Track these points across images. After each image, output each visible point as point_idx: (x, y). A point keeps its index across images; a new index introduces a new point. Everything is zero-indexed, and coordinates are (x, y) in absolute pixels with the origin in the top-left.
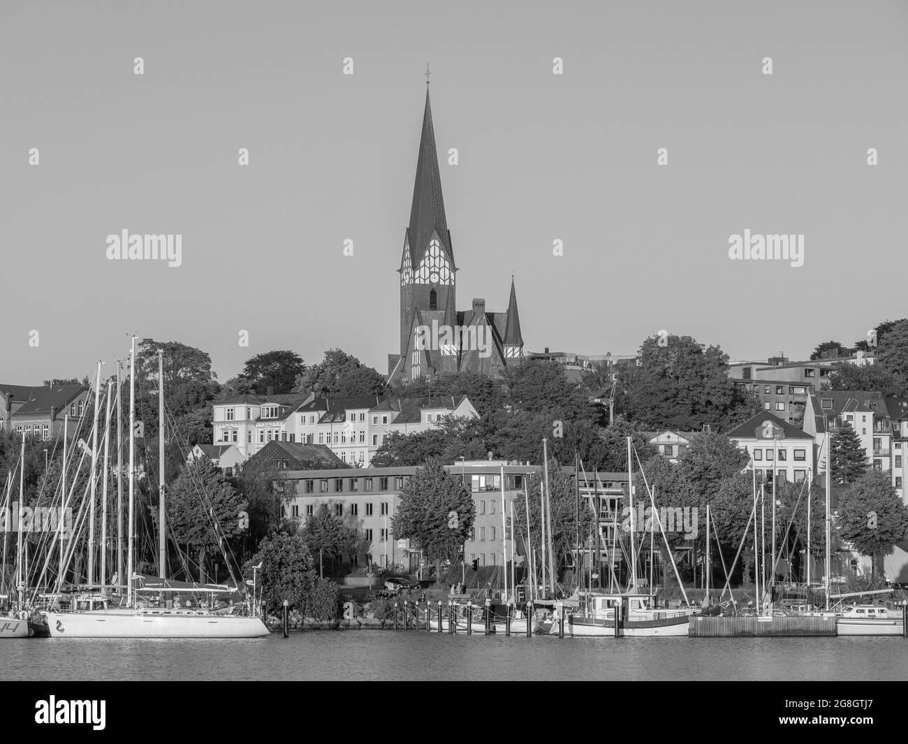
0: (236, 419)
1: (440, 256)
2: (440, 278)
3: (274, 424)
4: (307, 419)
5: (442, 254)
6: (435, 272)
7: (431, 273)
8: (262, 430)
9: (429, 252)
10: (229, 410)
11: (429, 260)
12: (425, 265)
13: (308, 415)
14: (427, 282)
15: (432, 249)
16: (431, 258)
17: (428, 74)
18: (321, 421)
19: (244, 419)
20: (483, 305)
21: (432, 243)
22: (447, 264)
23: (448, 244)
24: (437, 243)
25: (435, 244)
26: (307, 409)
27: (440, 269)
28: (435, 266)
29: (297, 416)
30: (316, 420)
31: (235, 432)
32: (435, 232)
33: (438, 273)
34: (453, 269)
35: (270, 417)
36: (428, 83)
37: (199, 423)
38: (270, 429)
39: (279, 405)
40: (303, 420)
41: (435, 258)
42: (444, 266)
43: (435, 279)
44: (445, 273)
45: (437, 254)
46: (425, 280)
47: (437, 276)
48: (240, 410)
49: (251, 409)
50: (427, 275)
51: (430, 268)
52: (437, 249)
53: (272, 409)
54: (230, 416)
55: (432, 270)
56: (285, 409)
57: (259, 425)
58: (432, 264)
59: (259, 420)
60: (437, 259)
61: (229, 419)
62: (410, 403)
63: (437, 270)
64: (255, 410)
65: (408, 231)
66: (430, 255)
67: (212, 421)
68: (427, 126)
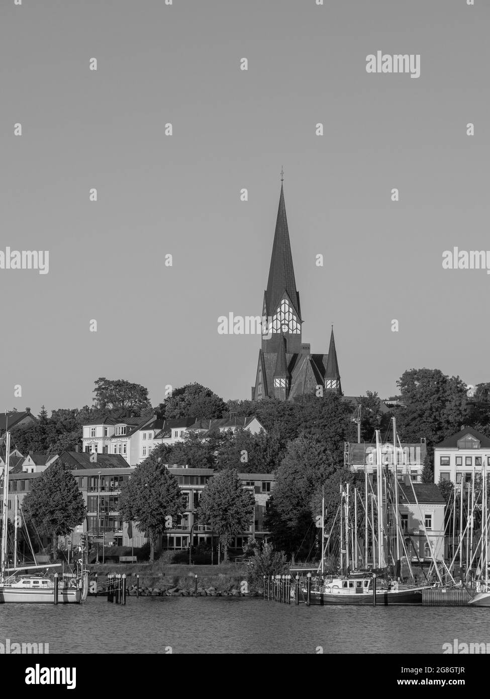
0: (97, 436)
1: (289, 311)
2: (289, 328)
3: (123, 440)
4: (147, 436)
5: (291, 310)
6: (285, 324)
7: (282, 325)
8: (115, 444)
9: (280, 308)
10: (92, 429)
11: (280, 314)
12: (277, 319)
13: (147, 432)
14: (279, 331)
15: (283, 307)
16: (282, 313)
17: (282, 173)
18: (156, 437)
19: (101, 436)
20: (309, 348)
21: (283, 302)
22: (295, 318)
23: (296, 303)
24: (287, 302)
25: (285, 303)
26: (147, 428)
27: (289, 322)
28: (285, 319)
29: (140, 433)
30: (153, 436)
31: (96, 446)
32: (285, 294)
33: (288, 325)
34: (300, 321)
35: (121, 435)
36: (282, 180)
37: (74, 440)
38: (120, 444)
39: (126, 425)
40: (145, 436)
41: (285, 313)
42: (293, 319)
43: (285, 329)
44: (294, 324)
45: (287, 310)
46: (277, 330)
47: (286, 327)
48: (99, 429)
49: (108, 428)
50: (279, 326)
51: (281, 321)
52: (287, 306)
53: (122, 428)
54: (93, 434)
55: (283, 322)
56: (132, 428)
57: (114, 440)
58: (283, 318)
59: (114, 437)
60: (287, 314)
61: (92, 436)
62: (217, 423)
63: (287, 322)
64: (111, 429)
65: (266, 292)
66: (281, 311)
67: (82, 438)
68: (281, 213)
